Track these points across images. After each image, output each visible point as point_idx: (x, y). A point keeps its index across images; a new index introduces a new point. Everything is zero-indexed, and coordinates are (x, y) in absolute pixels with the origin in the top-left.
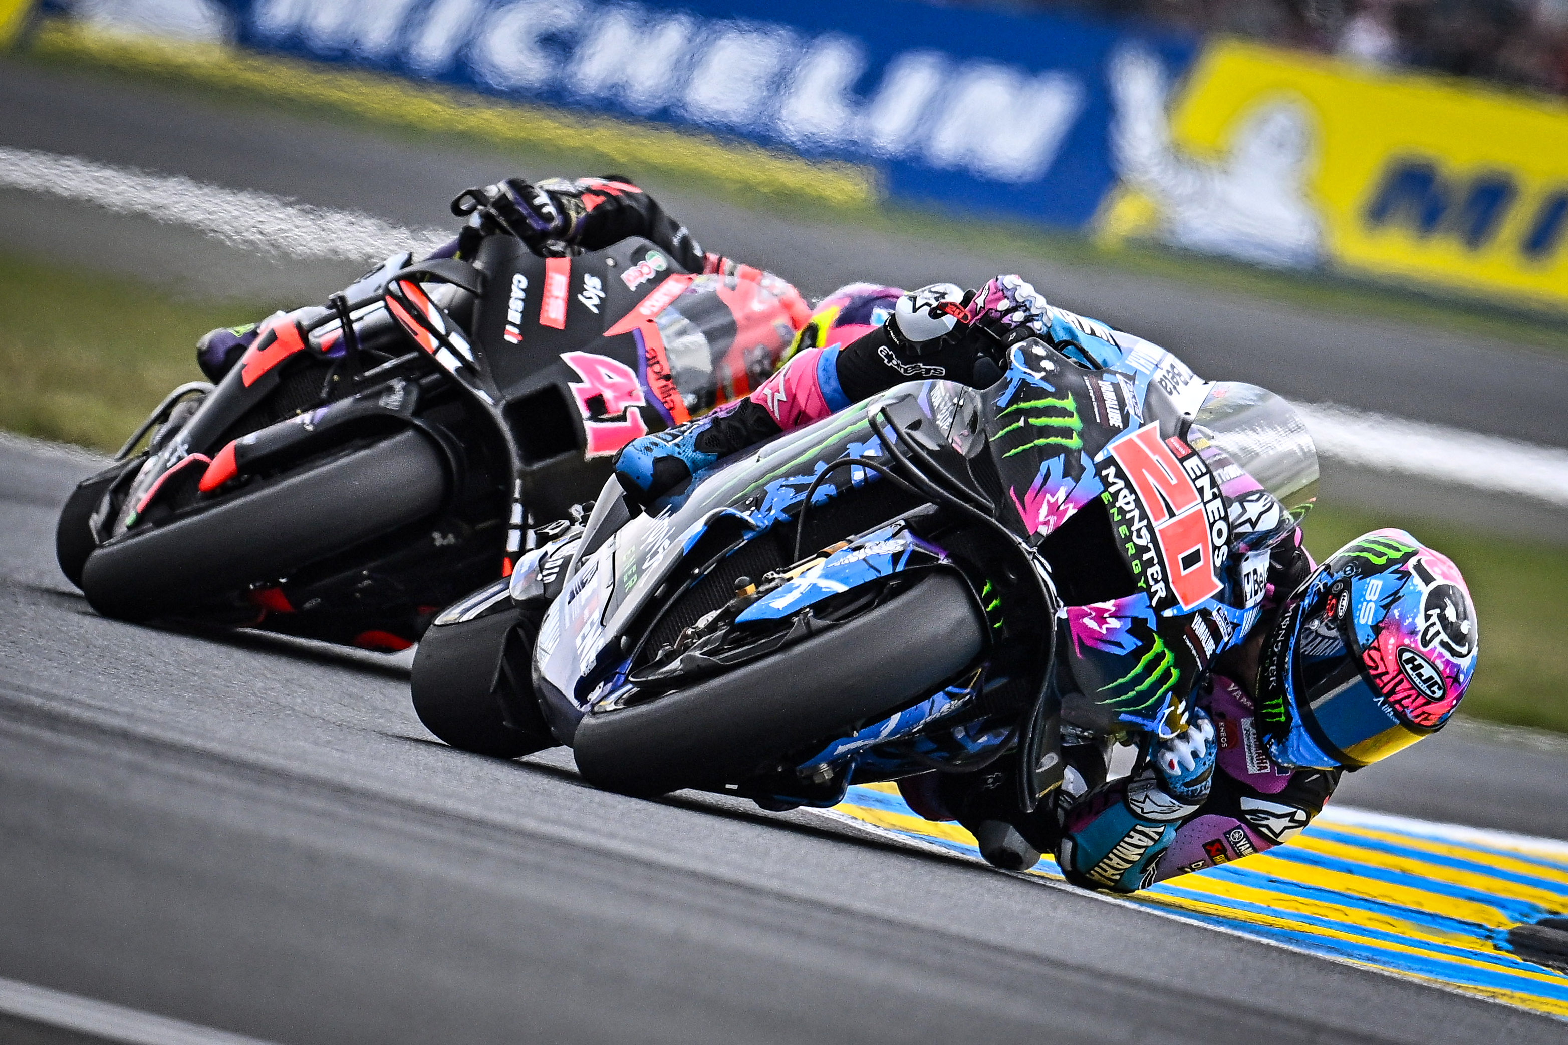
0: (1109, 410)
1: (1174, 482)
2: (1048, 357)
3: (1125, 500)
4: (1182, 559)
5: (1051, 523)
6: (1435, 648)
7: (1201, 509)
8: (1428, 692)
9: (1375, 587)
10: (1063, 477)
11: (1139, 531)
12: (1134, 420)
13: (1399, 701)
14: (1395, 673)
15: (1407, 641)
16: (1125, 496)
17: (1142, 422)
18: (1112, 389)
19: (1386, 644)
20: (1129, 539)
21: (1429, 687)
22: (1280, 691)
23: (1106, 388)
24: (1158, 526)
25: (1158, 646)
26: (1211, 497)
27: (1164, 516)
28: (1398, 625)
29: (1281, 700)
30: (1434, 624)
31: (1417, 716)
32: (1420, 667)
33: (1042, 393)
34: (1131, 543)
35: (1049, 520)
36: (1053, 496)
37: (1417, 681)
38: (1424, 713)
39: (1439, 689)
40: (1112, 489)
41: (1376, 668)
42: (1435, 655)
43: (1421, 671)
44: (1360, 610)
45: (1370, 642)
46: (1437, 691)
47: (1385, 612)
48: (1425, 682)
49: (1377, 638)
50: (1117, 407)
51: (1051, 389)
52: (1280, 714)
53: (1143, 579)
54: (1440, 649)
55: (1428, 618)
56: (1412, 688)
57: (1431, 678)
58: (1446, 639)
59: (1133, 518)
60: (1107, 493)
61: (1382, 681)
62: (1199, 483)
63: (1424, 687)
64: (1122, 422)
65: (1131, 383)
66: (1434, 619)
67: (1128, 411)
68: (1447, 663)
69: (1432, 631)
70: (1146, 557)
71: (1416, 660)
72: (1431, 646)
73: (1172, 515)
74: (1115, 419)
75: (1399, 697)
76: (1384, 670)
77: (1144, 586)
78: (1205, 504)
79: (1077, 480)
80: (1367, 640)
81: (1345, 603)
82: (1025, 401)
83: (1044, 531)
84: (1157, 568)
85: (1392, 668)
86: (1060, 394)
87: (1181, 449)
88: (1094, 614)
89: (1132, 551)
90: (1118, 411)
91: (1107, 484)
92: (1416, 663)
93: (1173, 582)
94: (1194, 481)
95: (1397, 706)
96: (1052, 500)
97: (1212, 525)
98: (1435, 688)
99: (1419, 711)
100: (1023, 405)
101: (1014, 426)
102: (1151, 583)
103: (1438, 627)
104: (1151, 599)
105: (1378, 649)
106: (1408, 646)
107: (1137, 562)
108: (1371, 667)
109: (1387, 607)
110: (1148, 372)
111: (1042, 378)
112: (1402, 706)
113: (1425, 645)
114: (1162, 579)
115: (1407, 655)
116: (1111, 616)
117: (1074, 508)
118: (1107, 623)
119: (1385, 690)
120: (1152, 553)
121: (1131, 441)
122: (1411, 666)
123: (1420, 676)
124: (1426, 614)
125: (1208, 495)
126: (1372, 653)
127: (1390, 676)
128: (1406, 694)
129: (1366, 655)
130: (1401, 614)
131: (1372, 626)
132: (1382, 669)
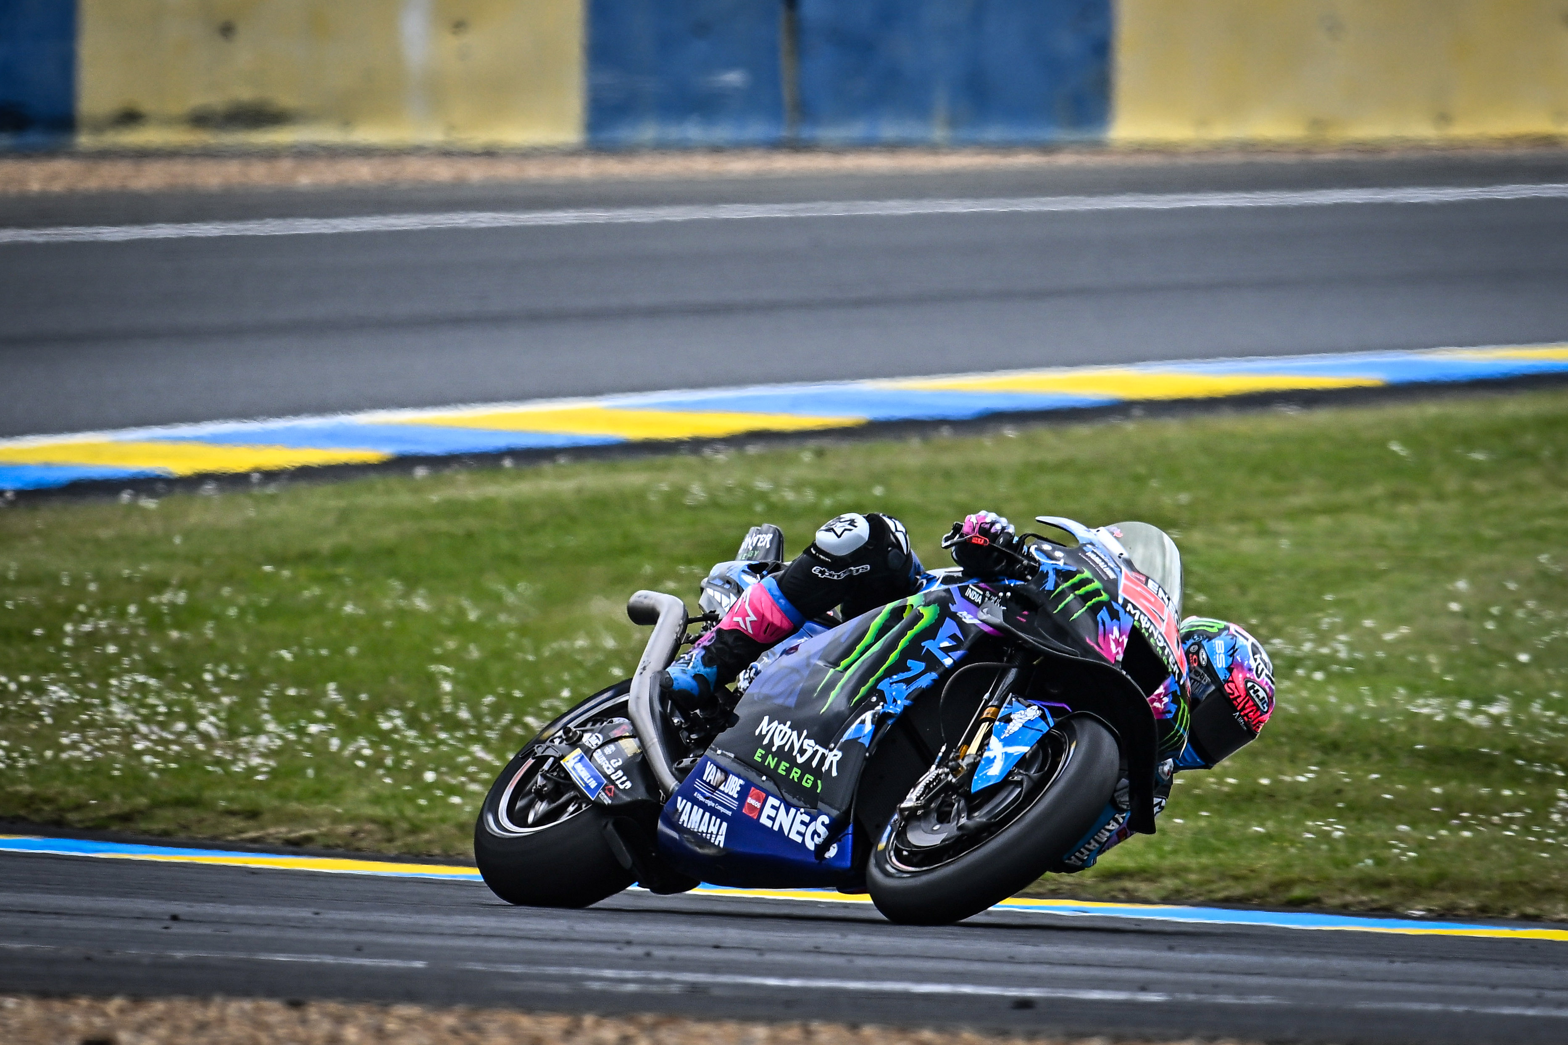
0: (1105, 569)
2: (1054, 549)
3: (1144, 622)
6: (1264, 679)
8: (1262, 707)
10: (1111, 621)
11: (1157, 638)
12: (1117, 569)
13: (1246, 715)
14: (1245, 696)
15: (1248, 675)
16: (1143, 620)
18: (1095, 556)
19: (1236, 678)
21: (1263, 704)
23: (1092, 556)
24: (1162, 630)
27: (1160, 622)
28: (1241, 666)
30: (1259, 664)
31: (1255, 725)
32: (1258, 691)
35: (1118, 651)
36: (1112, 634)
37: (1257, 700)
38: (1259, 722)
39: (1267, 705)
41: (1233, 694)
42: (1264, 682)
43: (1259, 693)
44: (1216, 659)
45: (1228, 677)
46: (1265, 707)
47: (1231, 659)
48: (1261, 700)
49: (1231, 675)
50: (1106, 566)
51: (1073, 569)
53: (1168, 666)
54: (1267, 679)
55: (1255, 660)
56: (1254, 705)
57: (1264, 698)
58: (1267, 673)
59: (1152, 631)
60: (1135, 622)
61: (1237, 702)
62: (1159, 595)
63: (1260, 704)
64: (1114, 574)
66: (1259, 661)
67: (1110, 565)
69: (1260, 668)
70: (1166, 653)
71: (1254, 687)
72: (1262, 677)
73: (1162, 619)
74: (1111, 573)
75: (1246, 711)
76: (1238, 694)
77: (1170, 670)
80: (1225, 677)
81: (1204, 656)
82: (1064, 582)
83: (1119, 657)
85: (1243, 694)
86: (1080, 570)
88: (1156, 699)
89: (1159, 652)
90: (1108, 568)
91: (1132, 616)
92: (1255, 689)
95: (1245, 718)
96: (1113, 637)
98: (1265, 705)
99: (1256, 720)
102: (1172, 667)
103: (1263, 665)
105: (1233, 682)
106: (1250, 678)
108: (1230, 694)
111: (1064, 564)
112: (1248, 718)
113: (1259, 677)
115: (1250, 684)
116: (1164, 696)
117: (1125, 638)
118: (1164, 701)
119: (1239, 708)
120: (1167, 649)
121: (1125, 584)
122: (1252, 690)
123: (1258, 696)
126: (1230, 684)
127: (1241, 699)
128: (1251, 709)
129: (1226, 686)
130: (1241, 660)
131: (1226, 668)
132: (1236, 694)
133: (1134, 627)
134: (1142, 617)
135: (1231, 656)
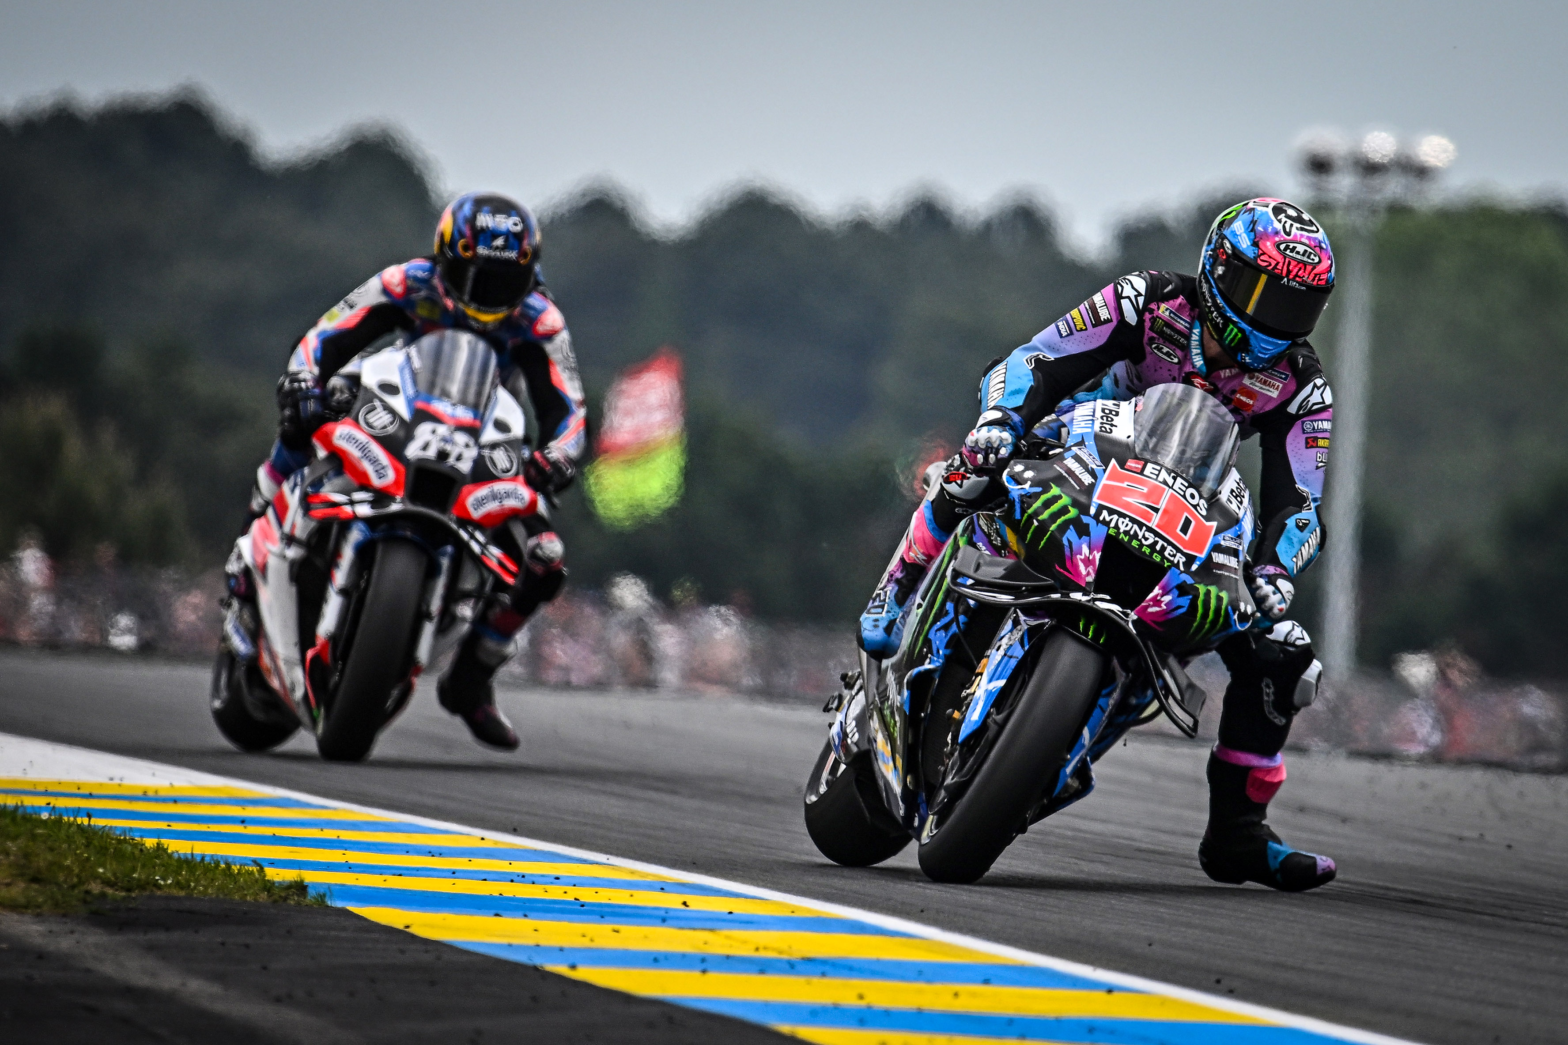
0: (1080, 476)
1: (1145, 490)
2: (1026, 469)
3: (1124, 525)
4: (1181, 531)
5: (1091, 571)
6: (1296, 234)
7: (1172, 493)
8: (1310, 261)
9: (1238, 226)
10: (1080, 539)
11: (1144, 536)
12: (1098, 470)
13: (1297, 275)
14: (1283, 259)
15: (1277, 239)
16: (1123, 522)
17: (1104, 468)
18: (1074, 461)
19: (1266, 247)
20: (1142, 545)
21: (1309, 257)
22: (1227, 321)
23: (1071, 463)
24: (1153, 524)
25: (1202, 589)
26: (1173, 481)
27: (1153, 515)
28: (1265, 235)
29: (1231, 326)
31: (1313, 280)
32: (1295, 248)
33: (1037, 496)
34: (1145, 547)
35: (1089, 572)
36: (1081, 555)
37: (1299, 257)
38: (1316, 275)
39: (1315, 256)
40: (1112, 524)
41: (1270, 265)
42: (1299, 237)
43: (1297, 249)
44: (1239, 242)
45: (1256, 252)
46: (1314, 258)
47: (1253, 233)
48: (1303, 255)
49: (1259, 249)
50: (1084, 470)
51: (1039, 489)
52: (1236, 335)
53: (1165, 561)
54: (1299, 233)
55: (1280, 221)
56: (1299, 263)
57: (1306, 251)
58: (1299, 226)
59: (1135, 531)
60: (1111, 529)
61: (1279, 270)
62: (1161, 479)
63: (1305, 259)
64: (1093, 478)
65: (1083, 447)
66: (1284, 219)
67: (1091, 467)
68: (1309, 238)
69: (1287, 226)
70: (1158, 548)
71: (1289, 246)
72: (1293, 234)
73: (1156, 510)
74: (1087, 479)
75: (1294, 273)
76: (1276, 262)
77: (1169, 564)
78: (1172, 488)
79: (1088, 534)
81: (1228, 245)
82: (1029, 508)
83: (1090, 579)
84: (1169, 548)
85: (1279, 258)
86: (1046, 489)
87: (1137, 466)
88: (1151, 603)
89: (1148, 551)
90: (1086, 473)
91: (1107, 524)
92: (1291, 247)
93: (1185, 548)
94: (1156, 480)
95: (1297, 279)
96: (1083, 557)
97: (1184, 497)
98: (1312, 256)
99: (1312, 275)
100: (1030, 511)
101: (1033, 527)
102: (1172, 559)
103: (1289, 222)
104: (1179, 568)
105: (1264, 254)
106: (1280, 240)
107: (1155, 554)
108: (1267, 266)
109: (1253, 230)
110: (1089, 430)
111: (1031, 486)
112: (1299, 277)
113: (1289, 235)
114: (1177, 552)
115: (1282, 247)
116: (1162, 596)
117: (1098, 552)
118: (1162, 602)
119: (1284, 275)
120: (1161, 542)
121: (1105, 485)
122: (1289, 251)
123: (1298, 253)
124: (1278, 220)
125: (1170, 481)
126: (1262, 258)
127: (1281, 264)
128: (1297, 268)
129: (1259, 262)
130: (1263, 229)
131: (1252, 245)
132: (1273, 263)
133: (1108, 536)
134: (1121, 520)
135: (1251, 231)
